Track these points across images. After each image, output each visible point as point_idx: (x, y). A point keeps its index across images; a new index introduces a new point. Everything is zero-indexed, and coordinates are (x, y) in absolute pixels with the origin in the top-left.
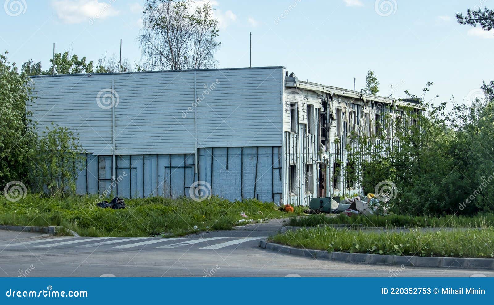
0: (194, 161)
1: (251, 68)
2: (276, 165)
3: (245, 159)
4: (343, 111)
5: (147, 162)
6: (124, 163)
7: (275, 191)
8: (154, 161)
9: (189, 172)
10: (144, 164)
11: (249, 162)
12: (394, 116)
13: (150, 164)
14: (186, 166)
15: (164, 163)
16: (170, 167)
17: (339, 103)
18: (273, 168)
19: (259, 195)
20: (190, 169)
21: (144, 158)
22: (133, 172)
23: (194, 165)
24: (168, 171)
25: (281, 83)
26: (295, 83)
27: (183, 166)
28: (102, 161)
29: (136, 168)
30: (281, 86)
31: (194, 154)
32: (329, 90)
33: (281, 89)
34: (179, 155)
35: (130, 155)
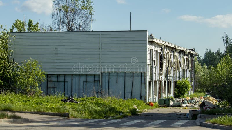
0: (99, 79)
1: (130, 31)
2: (143, 81)
3: (126, 78)
4: (168, 54)
5: (74, 78)
6: (62, 79)
7: (142, 95)
8: (77, 78)
9: (96, 84)
10: (72, 79)
11: (129, 80)
12: (185, 57)
13: (76, 80)
14: (95, 81)
15: (83, 79)
16: (86, 81)
17: (167, 50)
18: (141, 83)
19: (134, 96)
20: (97, 83)
21: (72, 76)
22: (66, 84)
23: (99, 80)
24: (85, 83)
25: (146, 39)
26: (153, 39)
27: (93, 81)
28: (49, 77)
29: (68, 82)
30: (146, 40)
31: (99, 75)
32: (165, 43)
33: (146, 42)
34: (91, 75)
35: (65, 75)
